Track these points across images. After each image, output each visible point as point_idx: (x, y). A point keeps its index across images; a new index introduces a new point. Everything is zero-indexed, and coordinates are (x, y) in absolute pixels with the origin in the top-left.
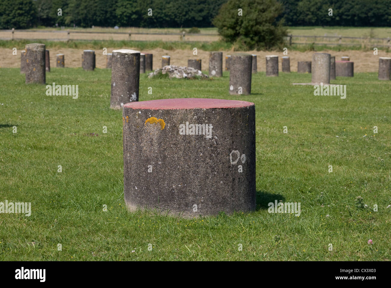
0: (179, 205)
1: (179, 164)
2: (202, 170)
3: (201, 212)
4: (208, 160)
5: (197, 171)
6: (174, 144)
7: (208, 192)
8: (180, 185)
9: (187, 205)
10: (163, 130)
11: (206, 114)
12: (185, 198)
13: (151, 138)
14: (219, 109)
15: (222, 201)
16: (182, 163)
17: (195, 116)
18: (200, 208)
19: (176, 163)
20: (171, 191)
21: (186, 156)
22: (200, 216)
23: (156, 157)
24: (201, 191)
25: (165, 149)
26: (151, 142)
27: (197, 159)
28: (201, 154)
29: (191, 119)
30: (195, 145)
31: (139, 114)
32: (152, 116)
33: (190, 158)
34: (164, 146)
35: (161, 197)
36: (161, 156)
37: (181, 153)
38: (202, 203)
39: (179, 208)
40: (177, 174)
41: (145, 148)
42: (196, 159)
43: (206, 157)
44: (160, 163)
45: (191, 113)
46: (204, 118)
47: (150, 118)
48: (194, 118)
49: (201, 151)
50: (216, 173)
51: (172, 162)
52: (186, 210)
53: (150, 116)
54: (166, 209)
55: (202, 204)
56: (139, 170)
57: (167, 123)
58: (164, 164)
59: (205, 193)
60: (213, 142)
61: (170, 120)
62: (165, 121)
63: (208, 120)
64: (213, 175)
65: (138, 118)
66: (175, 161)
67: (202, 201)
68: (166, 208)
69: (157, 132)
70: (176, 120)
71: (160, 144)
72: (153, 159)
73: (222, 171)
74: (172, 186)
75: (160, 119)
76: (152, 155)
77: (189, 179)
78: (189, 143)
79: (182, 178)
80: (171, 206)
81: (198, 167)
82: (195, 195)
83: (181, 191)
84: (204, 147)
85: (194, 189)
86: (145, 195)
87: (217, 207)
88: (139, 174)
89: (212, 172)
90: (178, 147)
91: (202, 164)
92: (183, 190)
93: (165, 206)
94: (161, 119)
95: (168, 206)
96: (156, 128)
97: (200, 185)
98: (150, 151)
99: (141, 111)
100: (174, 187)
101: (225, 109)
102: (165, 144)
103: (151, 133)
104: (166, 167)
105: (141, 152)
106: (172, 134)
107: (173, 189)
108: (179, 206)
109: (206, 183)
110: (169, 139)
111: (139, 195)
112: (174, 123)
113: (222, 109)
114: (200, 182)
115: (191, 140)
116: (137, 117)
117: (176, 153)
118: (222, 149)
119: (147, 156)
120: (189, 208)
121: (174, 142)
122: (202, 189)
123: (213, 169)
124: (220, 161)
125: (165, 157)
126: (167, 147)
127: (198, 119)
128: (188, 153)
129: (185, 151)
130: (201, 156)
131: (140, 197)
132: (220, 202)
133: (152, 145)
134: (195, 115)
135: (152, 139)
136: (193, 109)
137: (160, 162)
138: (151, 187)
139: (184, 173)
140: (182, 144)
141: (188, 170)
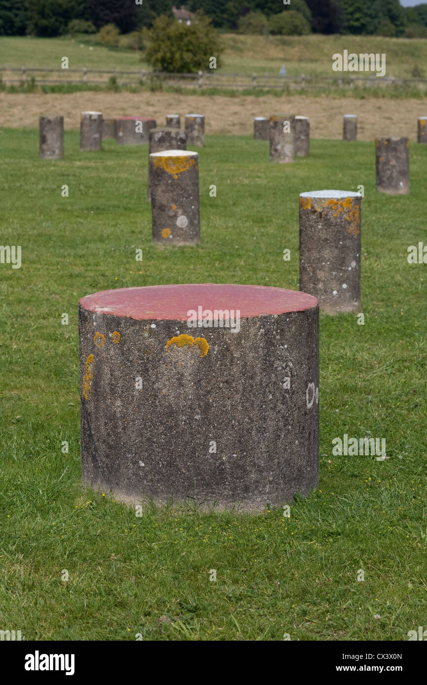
0: (234, 489)
1: (234, 418)
2: (271, 424)
3: (268, 499)
4: (280, 406)
5: (264, 428)
6: (226, 382)
7: (279, 463)
8: (236, 454)
9: (246, 489)
10: (205, 357)
11: (278, 324)
12: (244, 477)
13: (179, 373)
14: (294, 313)
15: (297, 475)
16: (239, 416)
17: (261, 330)
18: (268, 493)
19: (229, 415)
20: (218, 467)
21: (246, 403)
22: (268, 505)
23: (190, 408)
24: (269, 461)
25: (209, 392)
26: (178, 379)
27: (264, 406)
28: (271, 397)
29: (254, 335)
30: (261, 381)
31: (150, 328)
32: (181, 333)
33: (252, 405)
34: (206, 387)
35: (199, 478)
36: (199, 405)
37: (238, 397)
38: (271, 482)
39: (233, 495)
40: (230, 435)
41: (164, 391)
42: (262, 406)
43: (277, 401)
44: (197, 417)
45: (255, 323)
46: (274, 332)
47: (176, 335)
48: (259, 334)
49: (270, 392)
50: (290, 427)
51: (221, 414)
52: (245, 498)
53: (178, 332)
54: (208, 500)
55: (270, 484)
56: (151, 431)
57: (214, 344)
58: (207, 418)
59: (275, 465)
60: (287, 373)
61: (219, 339)
62: (208, 342)
63: (281, 335)
64: (287, 432)
65: (149, 337)
66: (227, 412)
67: (271, 479)
68: (209, 498)
69: (192, 362)
70: (229, 339)
71: (198, 383)
72: (182, 411)
73: (298, 422)
74: (221, 458)
75: (199, 338)
76: (182, 403)
77: (251, 442)
78: (252, 378)
79: (239, 441)
80: (219, 493)
81: (264, 419)
82: (260, 471)
83: (237, 466)
84: (275, 383)
85: (258, 459)
86: (164, 476)
87: (291, 487)
88: (149, 439)
89: (285, 426)
90: (233, 388)
91: (271, 414)
92: (241, 463)
93: (206, 495)
94: (201, 337)
95: (213, 493)
96: (190, 354)
97: (268, 452)
98: (177, 397)
99: (155, 324)
100: (224, 458)
101: (302, 312)
102: (208, 383)
103: (180, 363)
104: (210, 423)
105: (155, 399)
106: (221, 365)
107: (223, 463)
108: (234, 491)
109: (276, 447)
110: (215, 373)
111: (150, 477)
112: (226, 343)
113: (298, 312)
114: (268, 446)
115: (255, 374)
116: (146, 335)
117: (229, 399)
118: (298, 384)
119: (170, 405)
120: (250, 494)
121: (226, 379)
122: (270, 458)
123: (287, 420)
124: (295, 406)
125: (208, 406)
126: (212, 389)
127: (266, 334)
128: (250, 396)
129: (245, 394)
130: (270, 400)
131: (151, 480)
132: (295, 478)
133: (181, 385)
134: (261, 328)
135: (182, 375)
136: (258, 317)
137: (198, 414)
138: (179, 463)
139: (243, 432)
140: (240, 381)
141: (249, 426)
